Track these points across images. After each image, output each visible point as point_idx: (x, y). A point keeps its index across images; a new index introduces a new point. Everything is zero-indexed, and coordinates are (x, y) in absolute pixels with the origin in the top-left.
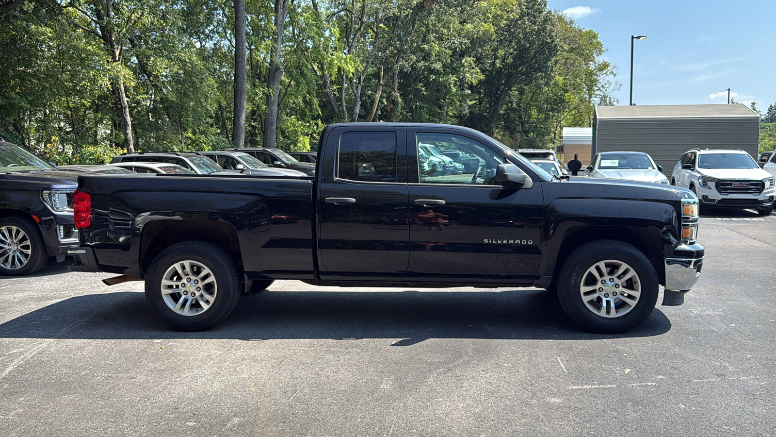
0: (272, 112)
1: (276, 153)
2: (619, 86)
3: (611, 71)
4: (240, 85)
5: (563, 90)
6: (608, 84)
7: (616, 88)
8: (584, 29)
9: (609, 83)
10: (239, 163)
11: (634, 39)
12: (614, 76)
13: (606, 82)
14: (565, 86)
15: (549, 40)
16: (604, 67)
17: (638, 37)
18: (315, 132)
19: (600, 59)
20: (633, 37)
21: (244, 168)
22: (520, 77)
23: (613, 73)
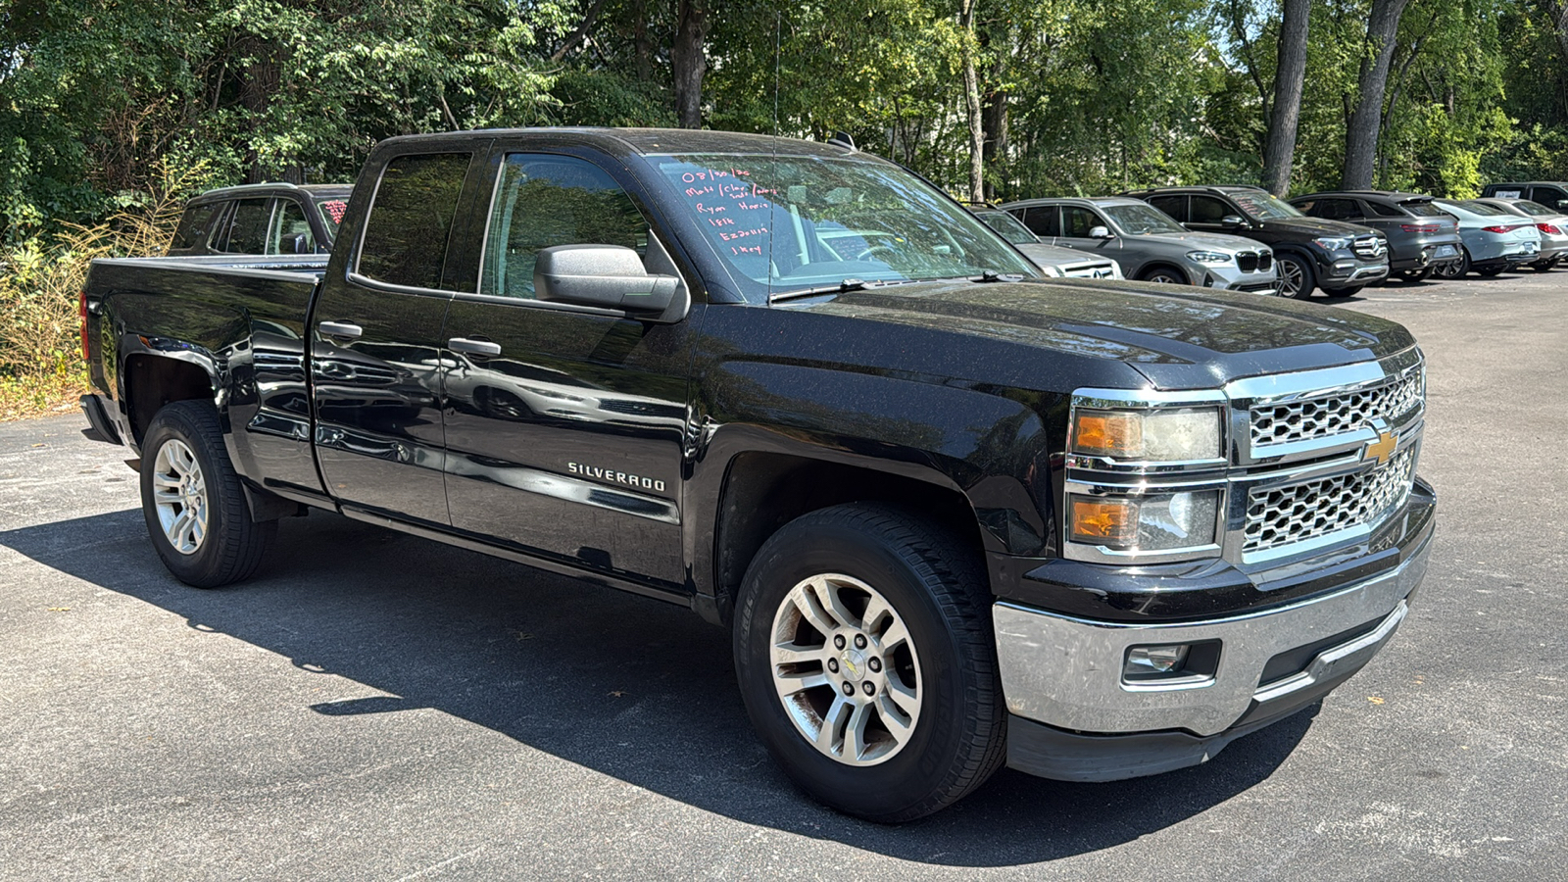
0: (1370, 98)
1: (1235, 198)
4: (1291, 40)
10: (1101, 222)
18: (1535, 141)
21: (1110, 233)
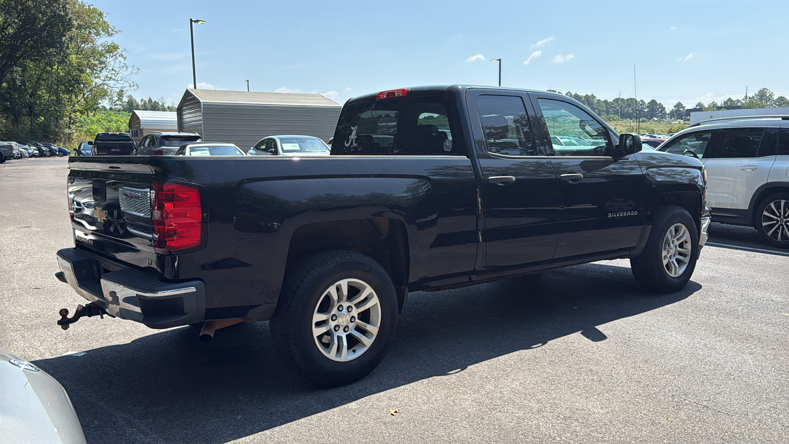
2: (137, 70)
3: (120, 53)
5: (78, 70)
6: (125, 68)
7: (133, 71)
8: (92, 5)
9: (126, 66)
11: (193, 23)
12: (124, 59)
13: (123, 65)
14: (79, 66)
15: (62, 13)
16: (112, 49)
17: (197, 21)
19: (101, 41)
20: (191, 20)
22: (28, 51)
23: (123, 56)
